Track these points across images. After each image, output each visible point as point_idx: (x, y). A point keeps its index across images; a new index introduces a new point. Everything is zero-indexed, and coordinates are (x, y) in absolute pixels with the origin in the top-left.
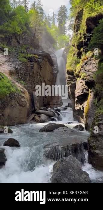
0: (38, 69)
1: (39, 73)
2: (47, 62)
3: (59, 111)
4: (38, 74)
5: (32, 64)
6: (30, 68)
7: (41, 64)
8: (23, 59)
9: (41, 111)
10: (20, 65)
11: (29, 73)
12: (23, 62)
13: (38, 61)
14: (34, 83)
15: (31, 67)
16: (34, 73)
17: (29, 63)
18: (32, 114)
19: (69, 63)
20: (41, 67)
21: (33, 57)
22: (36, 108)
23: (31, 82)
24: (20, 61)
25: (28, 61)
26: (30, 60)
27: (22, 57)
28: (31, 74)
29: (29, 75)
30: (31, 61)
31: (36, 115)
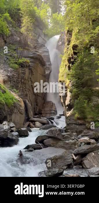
0: (30, 74)
1: (31, 79)
2: (38, 64)
3: (53, 119)
4: (29, 80)
5: (23, 70)
6: (22, 75)
7: (33, 68)
8: (15, 65)
9: (35, 119)
10: (12, 72)
11: (21, 80)
12: (15, 68)
13: (29, 65)
14: (26, 90)
15: (23, 73)
16: (25, 79)
17: (21, 69)
18: (26, 122)
19: (62, 73)
20: (32, 72)
21: (24, 63)
22: (30, 116)
23: (23, 89)
24: (12, 67)
25: (19, 67)
26: (22, 65)
27: (13, 63)
28: (23, 81)
29: (21, 82)
30: (22, 67)
31: (30, 122)
